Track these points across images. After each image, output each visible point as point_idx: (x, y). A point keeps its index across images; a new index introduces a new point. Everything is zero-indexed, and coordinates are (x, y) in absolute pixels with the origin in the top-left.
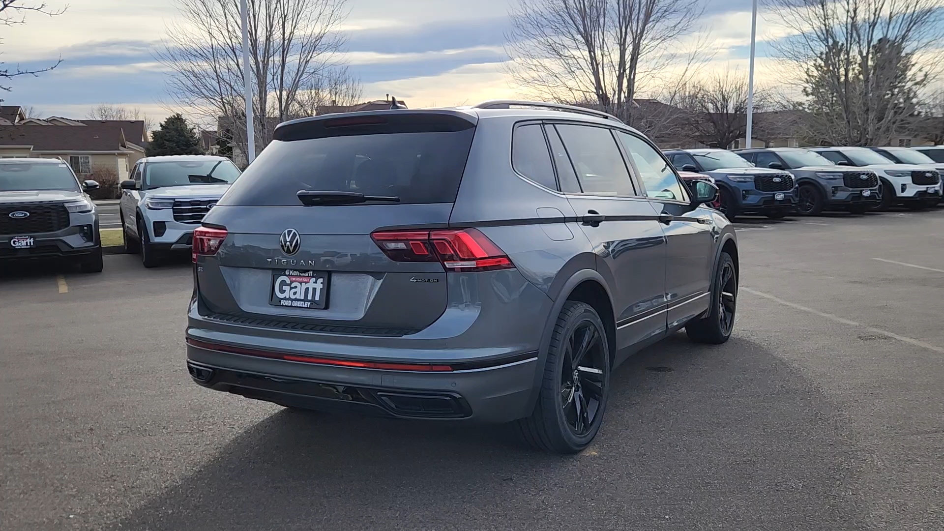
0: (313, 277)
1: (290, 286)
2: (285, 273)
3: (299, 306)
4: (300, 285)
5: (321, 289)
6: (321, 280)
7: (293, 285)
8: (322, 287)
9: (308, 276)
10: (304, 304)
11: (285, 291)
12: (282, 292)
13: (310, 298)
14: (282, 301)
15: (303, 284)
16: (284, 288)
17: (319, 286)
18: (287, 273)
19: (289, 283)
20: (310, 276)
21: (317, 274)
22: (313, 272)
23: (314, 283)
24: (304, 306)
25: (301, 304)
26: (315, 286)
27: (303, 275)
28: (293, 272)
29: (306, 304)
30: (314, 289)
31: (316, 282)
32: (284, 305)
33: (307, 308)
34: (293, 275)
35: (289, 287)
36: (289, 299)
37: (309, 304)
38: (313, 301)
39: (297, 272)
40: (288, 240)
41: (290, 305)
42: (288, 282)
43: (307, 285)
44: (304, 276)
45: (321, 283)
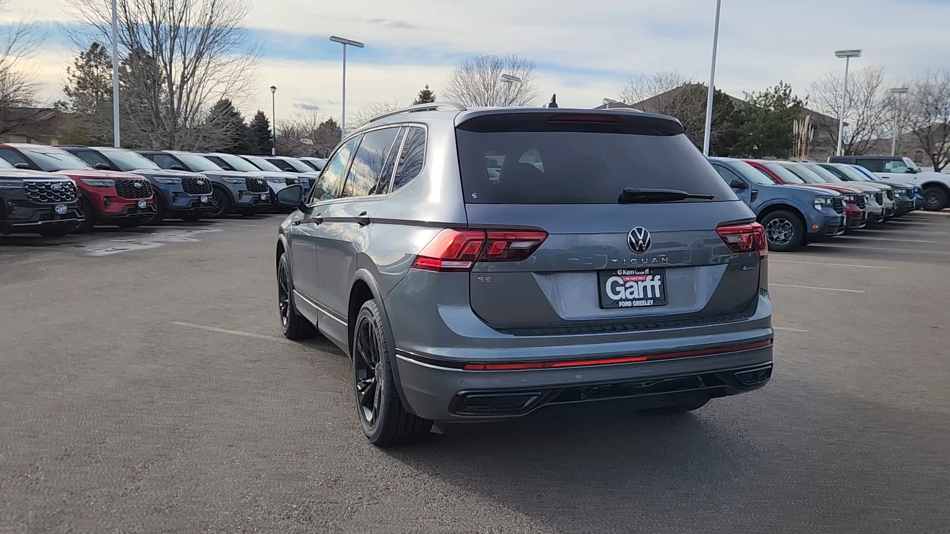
0: (650, 274)
1: (625, 286)
2: (617, 273)
3: (641, 305)
4: (636, 284)
5: (659, 285)
6: (658, 277)
7: (628, 285)
8: (660, 284)
9: (645, 274)
10: (647, 303)
11: (620, 292)
12: (616, 293)
13: (650, 295)
14: (620, 302)
15: (639, 282)
16: (618, 289)
17: (657, 283)
18: (620, 274)
19: (623, 283)
20: (647, 274)
21: (654, 271)
22: (649, 270)
23: (651, 280)
24: (646, 304)
25: (643, 303)
26: (653, 283)
27: (638, 273)
28: (626, 272)
29: (648, 302)
30: (653, 287)
31: (653, 280)
32: (624, 306)
33: (651, 306)
34: (628, 275)
35: (624, 288)
36: (627, 300)
37: (652, 301)
38: (654, 298)
39: (631, 271)
40: (641, 238)
41: (630, 305)
42: (621, 282)
43: (644, 284)
44: (640, 275)
45: (659, 280)
